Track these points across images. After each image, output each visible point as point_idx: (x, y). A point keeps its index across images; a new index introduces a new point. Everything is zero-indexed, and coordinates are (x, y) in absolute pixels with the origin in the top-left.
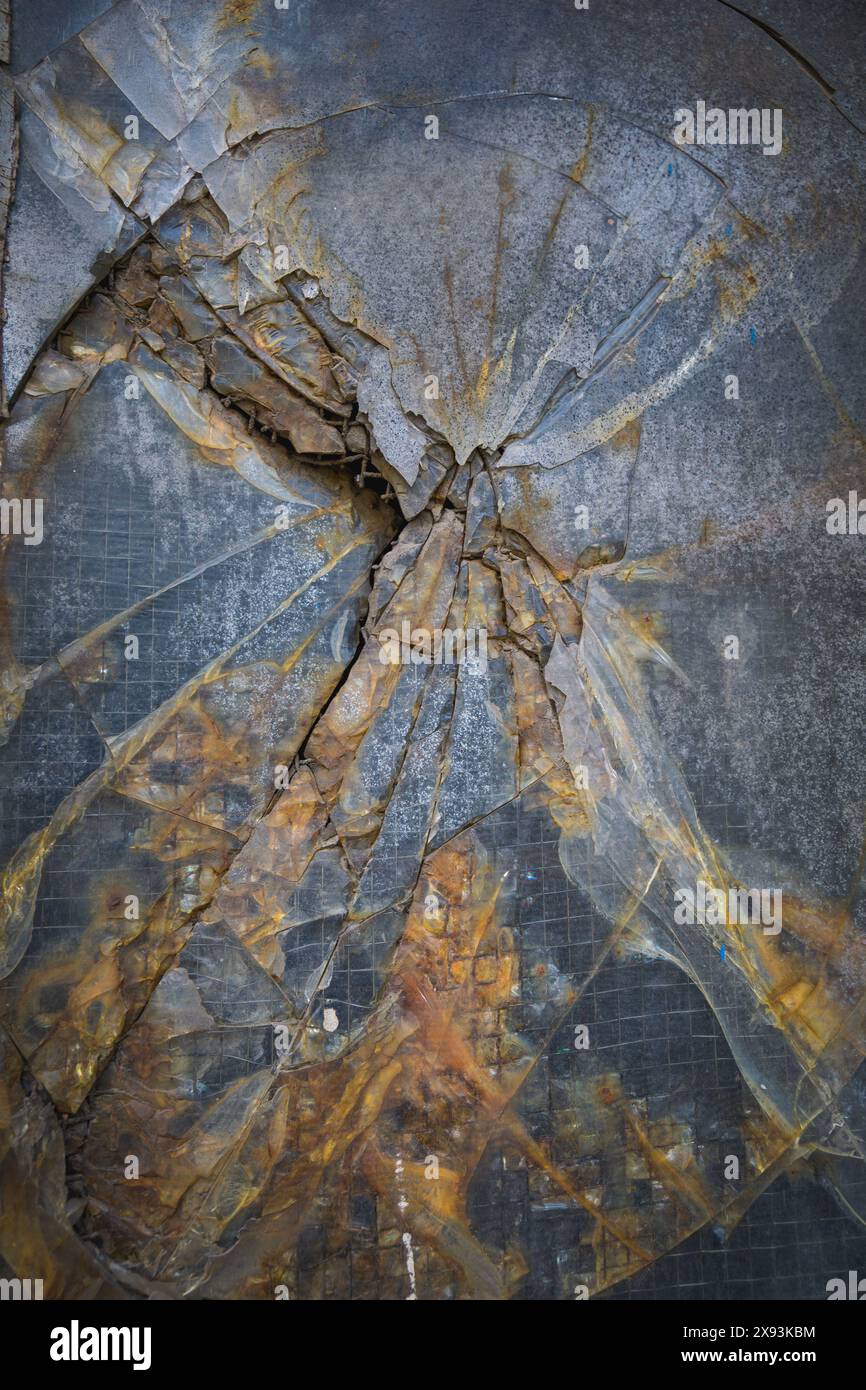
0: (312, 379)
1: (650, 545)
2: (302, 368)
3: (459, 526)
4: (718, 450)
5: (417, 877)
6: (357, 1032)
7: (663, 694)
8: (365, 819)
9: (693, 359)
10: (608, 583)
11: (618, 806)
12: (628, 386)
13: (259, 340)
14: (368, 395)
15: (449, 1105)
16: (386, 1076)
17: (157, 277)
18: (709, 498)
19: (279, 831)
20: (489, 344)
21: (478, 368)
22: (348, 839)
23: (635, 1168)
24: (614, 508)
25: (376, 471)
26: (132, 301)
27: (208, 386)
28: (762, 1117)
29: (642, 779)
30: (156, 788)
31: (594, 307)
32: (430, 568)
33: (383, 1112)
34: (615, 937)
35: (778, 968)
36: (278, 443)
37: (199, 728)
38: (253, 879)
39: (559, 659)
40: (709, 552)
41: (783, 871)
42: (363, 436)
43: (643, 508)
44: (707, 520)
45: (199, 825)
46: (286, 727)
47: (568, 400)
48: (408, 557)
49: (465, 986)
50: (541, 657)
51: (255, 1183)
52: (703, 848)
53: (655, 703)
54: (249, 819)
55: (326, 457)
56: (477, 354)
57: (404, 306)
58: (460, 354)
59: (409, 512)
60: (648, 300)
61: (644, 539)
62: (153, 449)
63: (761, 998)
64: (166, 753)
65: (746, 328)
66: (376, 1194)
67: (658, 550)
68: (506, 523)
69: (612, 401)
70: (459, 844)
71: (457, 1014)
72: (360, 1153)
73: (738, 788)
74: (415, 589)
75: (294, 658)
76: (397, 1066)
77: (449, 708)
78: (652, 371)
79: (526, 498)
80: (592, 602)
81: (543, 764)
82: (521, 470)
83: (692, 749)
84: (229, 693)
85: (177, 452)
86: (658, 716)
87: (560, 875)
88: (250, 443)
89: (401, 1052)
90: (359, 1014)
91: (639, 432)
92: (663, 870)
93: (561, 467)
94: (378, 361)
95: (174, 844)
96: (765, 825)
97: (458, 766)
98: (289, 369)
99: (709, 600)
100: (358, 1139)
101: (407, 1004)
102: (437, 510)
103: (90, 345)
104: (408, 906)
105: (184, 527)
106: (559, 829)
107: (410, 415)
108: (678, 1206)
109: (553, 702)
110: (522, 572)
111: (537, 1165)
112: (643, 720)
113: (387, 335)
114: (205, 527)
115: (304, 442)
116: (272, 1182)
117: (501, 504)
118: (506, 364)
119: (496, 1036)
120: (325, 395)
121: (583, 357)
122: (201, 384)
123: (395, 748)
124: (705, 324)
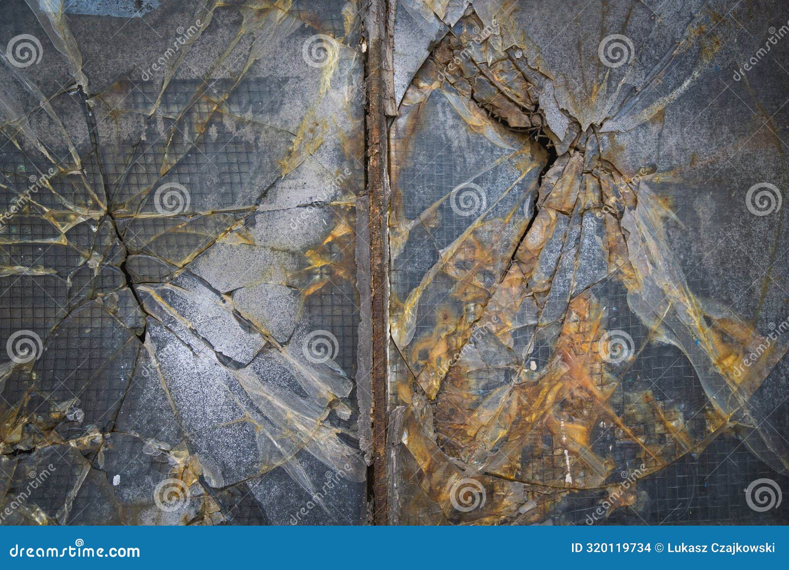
0: (519, 94)
1: (668, 166)
2: (515, 89)
3: (582, 159)
4: (700, 123)
5: (567, 309)
6: (544, 371)
7: (673, 232)
8: (544, 285)
9: (689, 81)
10: (649, 183)
11: (652, 280)
12: (658, 95)
13: (496, 77)
14: (544, 101)
15: (581, 400)
16: (556, 389)
17: (452, 50)
18: (695, 144)
19: (507, 290)
20: (597, 77)
21: (592, 88)
22: (537, 293)
23: (659, 429)
24: (652, 150)
25: (545, 134)
26: (442, 61)
27: (472, 98)
28: (713, 410)
29: (663, 269)
30: (457, 271)
31: (644, 58)
32: (569, 177)
33: (555, 403)
34: (651, 335)
35: (721, 349)
36: (502, 123)
37: (473, 247)
38: (497, 309)
39: (627, 217)
40: (694, 169)
41: (724, 308)
42: (540, 119)
43: (665, 150)
44: (694, 154)
45: (475, 286)
46: (507, 246)
47: (632, 101)
48: (559, 172)
49: (588, 354)
50: (619, 216)
51: (505, 428)
52: (689, 298)
53: (669, 236)
54: (494, 284)
55: (522, 128)
56: (592, 82)
57: (559, 61)
58: (584, 80)
59: (559, 152)
60: (668, 53)
61: (665, 164)
62: (453, 127)
63: (713, 361)
64: (461, 256)
65: (714, 65)
66: (553, 434)
67: (671, 169)
68: (603, 157)
69: (651, 102)
70: (584, 295)
71: (584, 365)
72: (546, 419)
73: (705, 273)
74: (562, 187)
75: (509, 217)
76: (560, 385)
77: (579, 238)
78: (670, 87)
79: (612, 146)
80: (641, 192)
81: (620, 262)
82: (611, 134)
83: (685, 256)
84: (485, 232)
85: (462, 128)
86: (670, 242)
87: (627, 309)
88: (489, 123)
89: (562, 379)
90: (544, 364)
91: (664, 116)
92: (672, 306)
93: (629, 132)
94: (548, 86)
95: (466, 294)
96: (717, 289)
97: (584, 263)
98: (508, 90)
99: (694, 190)
100: (545, 413)
101: (565, 360)
102: (572, 152)
103: (425, 82)
104: (563, 320)
105: (465, 161)
106: (627, 289)
107: (562, 110)
108: (676, 444)
109: (624, 236)
110: (610, 179)
111: (618, 425)
112: (663, 244)
113: (552, 74)
114: (473, 161)
115: (514, 122)
116: (511, 429)
117: (601, 149)
118: (604, 86)
119: (601, 374)
120: (525, 101)
121: (639, 81)
122: (469, 97)
123: (555, 256)
124: (695, 64)
